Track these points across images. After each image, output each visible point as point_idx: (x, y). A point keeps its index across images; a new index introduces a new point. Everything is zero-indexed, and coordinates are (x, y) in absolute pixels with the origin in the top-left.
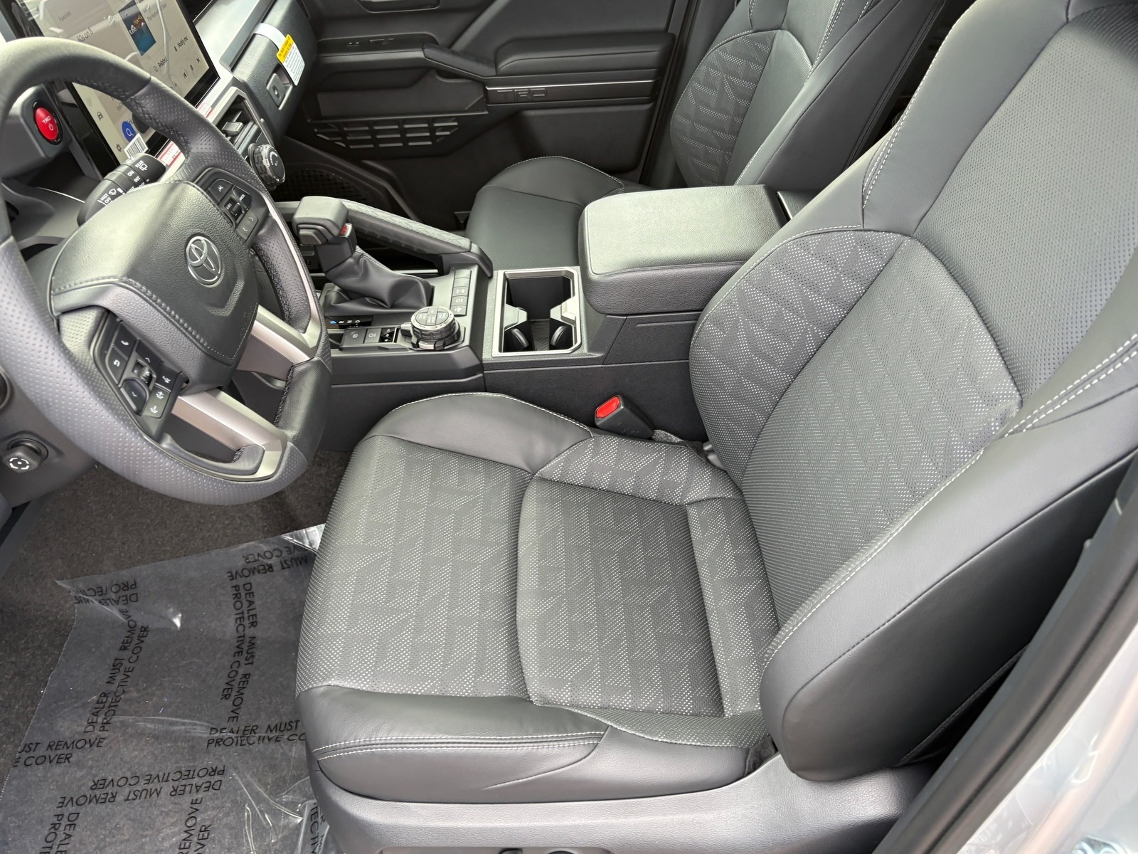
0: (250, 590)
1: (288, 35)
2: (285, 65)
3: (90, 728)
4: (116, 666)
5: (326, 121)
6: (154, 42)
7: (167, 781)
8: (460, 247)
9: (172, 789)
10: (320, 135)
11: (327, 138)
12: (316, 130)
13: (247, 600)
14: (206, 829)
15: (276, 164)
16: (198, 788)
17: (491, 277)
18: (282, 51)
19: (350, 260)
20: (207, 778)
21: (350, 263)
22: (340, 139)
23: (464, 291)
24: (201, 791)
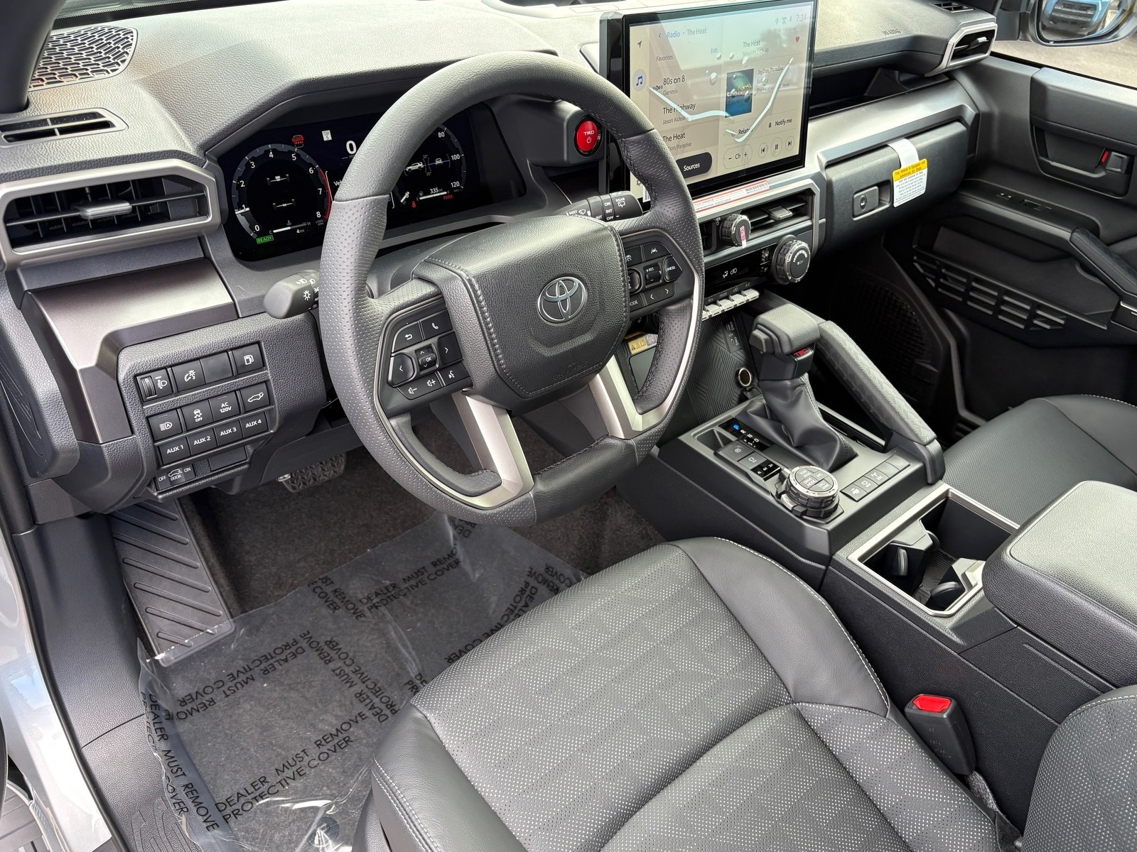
0: (533, 594)
1: (925, 160)
2: (896, 184)
3: (365, 601)
4: (419, 573)
5: (936, 257)
6: (749, 110)
7: (364, 682)
8: (917, 436)
9: (360, 692)
10: (916, 265)
11: (922, 271)
12: (915, 258)
13: (525, 601)
14: (347, 741)
15: (798, 263)
16: (373, 707)
17: (932, 484)
18: (902, 171)
19: (788, 383)
20: (383, 707)
21: (786, 384)
22: (933, 277)
23: (880, 479)
24: (371, 712)
